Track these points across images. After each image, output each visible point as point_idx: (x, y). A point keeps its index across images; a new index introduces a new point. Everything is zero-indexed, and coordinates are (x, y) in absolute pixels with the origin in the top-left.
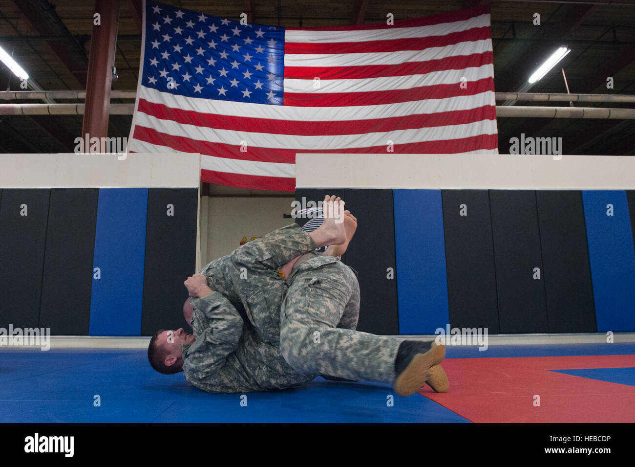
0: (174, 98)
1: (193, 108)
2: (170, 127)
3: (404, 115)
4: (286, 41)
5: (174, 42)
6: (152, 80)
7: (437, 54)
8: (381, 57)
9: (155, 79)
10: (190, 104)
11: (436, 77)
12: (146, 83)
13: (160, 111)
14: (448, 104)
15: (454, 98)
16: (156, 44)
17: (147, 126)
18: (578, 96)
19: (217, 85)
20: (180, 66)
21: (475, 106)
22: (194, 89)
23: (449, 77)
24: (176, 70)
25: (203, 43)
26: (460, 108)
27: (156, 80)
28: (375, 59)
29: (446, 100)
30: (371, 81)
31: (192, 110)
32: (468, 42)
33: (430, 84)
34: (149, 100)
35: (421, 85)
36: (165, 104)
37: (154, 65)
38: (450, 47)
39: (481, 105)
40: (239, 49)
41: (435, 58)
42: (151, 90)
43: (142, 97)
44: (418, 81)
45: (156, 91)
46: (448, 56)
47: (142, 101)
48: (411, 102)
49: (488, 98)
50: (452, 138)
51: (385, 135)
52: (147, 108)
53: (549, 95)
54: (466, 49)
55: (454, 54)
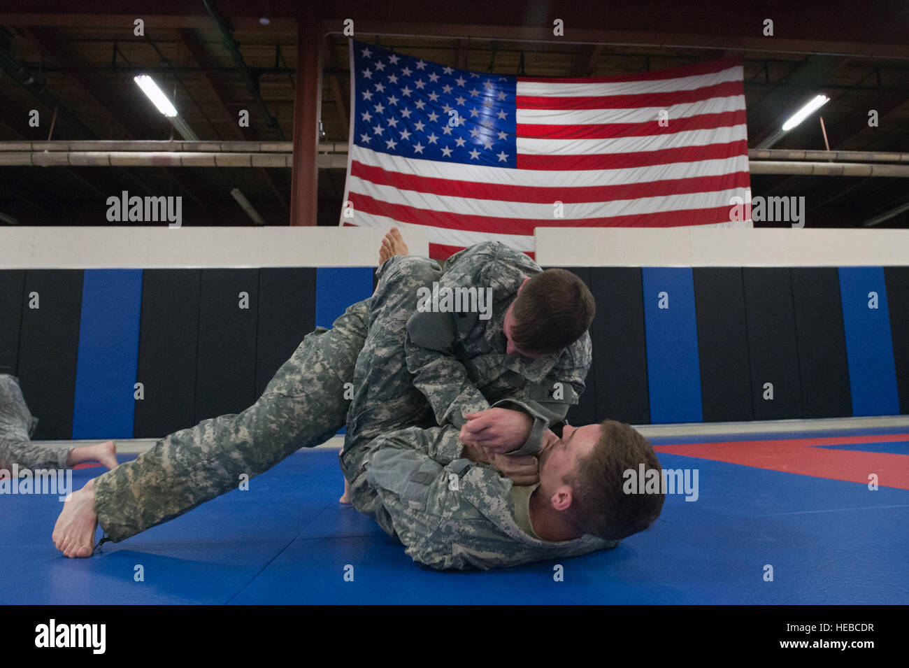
0: (392, 159)
1: (414, 171)
2: (388, 194)
3: (650, 180)
4: (517, 94)
5: (388, 93)
6: (366, 138)
7: (686, 112)
8: (626, 113)
9: (369, 136)
10: (410, 167)
11: (685, 137)
12: (358, 142)
13: (376, 175)
14: (698, 168)
15: (704, 162)
16: (367, 95)
17: (363, 193)
18: (837, 154)
19: (441, 144)
20: (397, 122)
21: (727, 172)
22: (414, 149)
23: (700, 138)
24: (392, 126)
25: (422, 95)
26: (712, 173)
27: (370, 138)
28: (619, 116)
29: (696, 164)
30: (613, 142)
31: (413, 173)
32: (720, 98)
33: (679, 145)
34: (363, 162)
35: (669, 147)
36: (382, 167)
37: (366, 120)
38: (699, 103)
39: (733, 171)
40: (465, 102)
41: (684, 116)
42: (365, 151)
43: (355, 159)
44: (666, 142)
45: (371, 151)
46: (698, 113)
47: (356, 165)
48: (658, 166)
49: (741, 164)
50: (703, 207)
51: (630, 203)
52: (363, 171)
53: (805, 153)
54: (716, 106)
55: (704, 112)
